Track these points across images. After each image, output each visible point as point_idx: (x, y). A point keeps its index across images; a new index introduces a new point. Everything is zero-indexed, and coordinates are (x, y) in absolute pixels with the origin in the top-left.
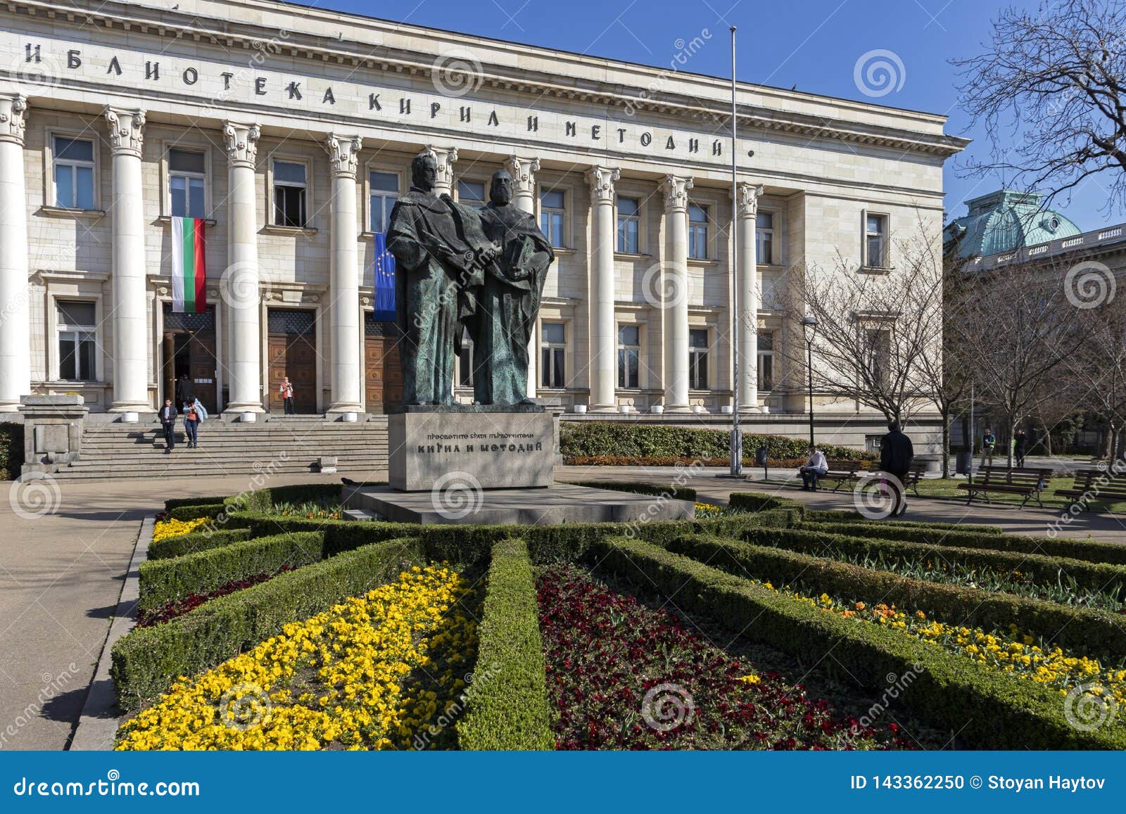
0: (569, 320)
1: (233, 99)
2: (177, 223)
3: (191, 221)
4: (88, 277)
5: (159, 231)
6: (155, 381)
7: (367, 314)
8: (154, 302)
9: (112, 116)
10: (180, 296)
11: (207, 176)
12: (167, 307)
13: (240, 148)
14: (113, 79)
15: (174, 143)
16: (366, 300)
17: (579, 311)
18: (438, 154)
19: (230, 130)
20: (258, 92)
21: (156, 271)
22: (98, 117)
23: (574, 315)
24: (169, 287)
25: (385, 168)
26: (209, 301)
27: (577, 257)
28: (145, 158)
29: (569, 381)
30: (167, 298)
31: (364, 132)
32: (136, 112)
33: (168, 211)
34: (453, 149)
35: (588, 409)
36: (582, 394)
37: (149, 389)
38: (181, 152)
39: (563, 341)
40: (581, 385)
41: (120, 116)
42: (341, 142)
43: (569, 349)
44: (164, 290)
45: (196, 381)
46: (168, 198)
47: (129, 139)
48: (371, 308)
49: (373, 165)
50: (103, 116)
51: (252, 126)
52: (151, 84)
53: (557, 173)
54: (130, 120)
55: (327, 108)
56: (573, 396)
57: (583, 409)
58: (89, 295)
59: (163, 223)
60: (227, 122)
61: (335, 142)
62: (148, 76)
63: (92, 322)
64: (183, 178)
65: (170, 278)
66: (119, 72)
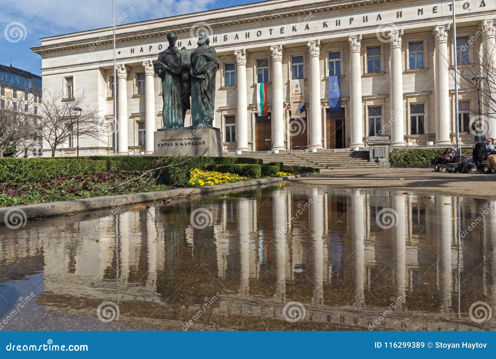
0: (425, 102)
1: (273, 38)
2: (259, 85)
3: (263, 84)
4: (230, 108)
5: (253, 89)
6: (252, 140)
7: (327, 110)
8: (252, 113)
9: (236, 53)
10: (259, 110)
11: (268, 67)
12: (256, 114)
13: (275, 54)
14: (237, 41)
15: (258, 58)
16: (326, 104)
17: (432, 96)
18: (353, 39)
19: (272, 49)
20: (281, 33)
21: (251, 103)
22: (232, 55)
23: (428, 99)
24: (256, 108)
25: (334, 50)
26: (269, 111)
27: (430, 71)
28: (248, 66)
29: (426, 132)
30: (256, 112)
31: (320, 38)
32: (242, 50)
33: (256, 82)
34: (359, 35)
35: (434, 143)
36: (432, 137)
37: (248, 144)
38: (261, 61)
39: (423, 112)
40: (432, 132)
41: (238, 53)
42: (312, 44)
43: (426, 116)
44: (254, 109)
45: (266, 140)
46: (256, 77)
47: (242, 60)
48: (328, 107)
49: (329, 50)
50: (233, 55)
51: (279, 46)
52: (248, 40)
53: (417, 34)
54: (241, 54)
55: (307, 32)
56: (428, 138)
57: (432, 143)
58: (231, 113)
59: (254, 86)
60: (271, 46)
61: (309, 44)
62: (246, 37)
63: (234, 122)
64: (262, 70)
65: (256, 104)
66: (238, 38)
